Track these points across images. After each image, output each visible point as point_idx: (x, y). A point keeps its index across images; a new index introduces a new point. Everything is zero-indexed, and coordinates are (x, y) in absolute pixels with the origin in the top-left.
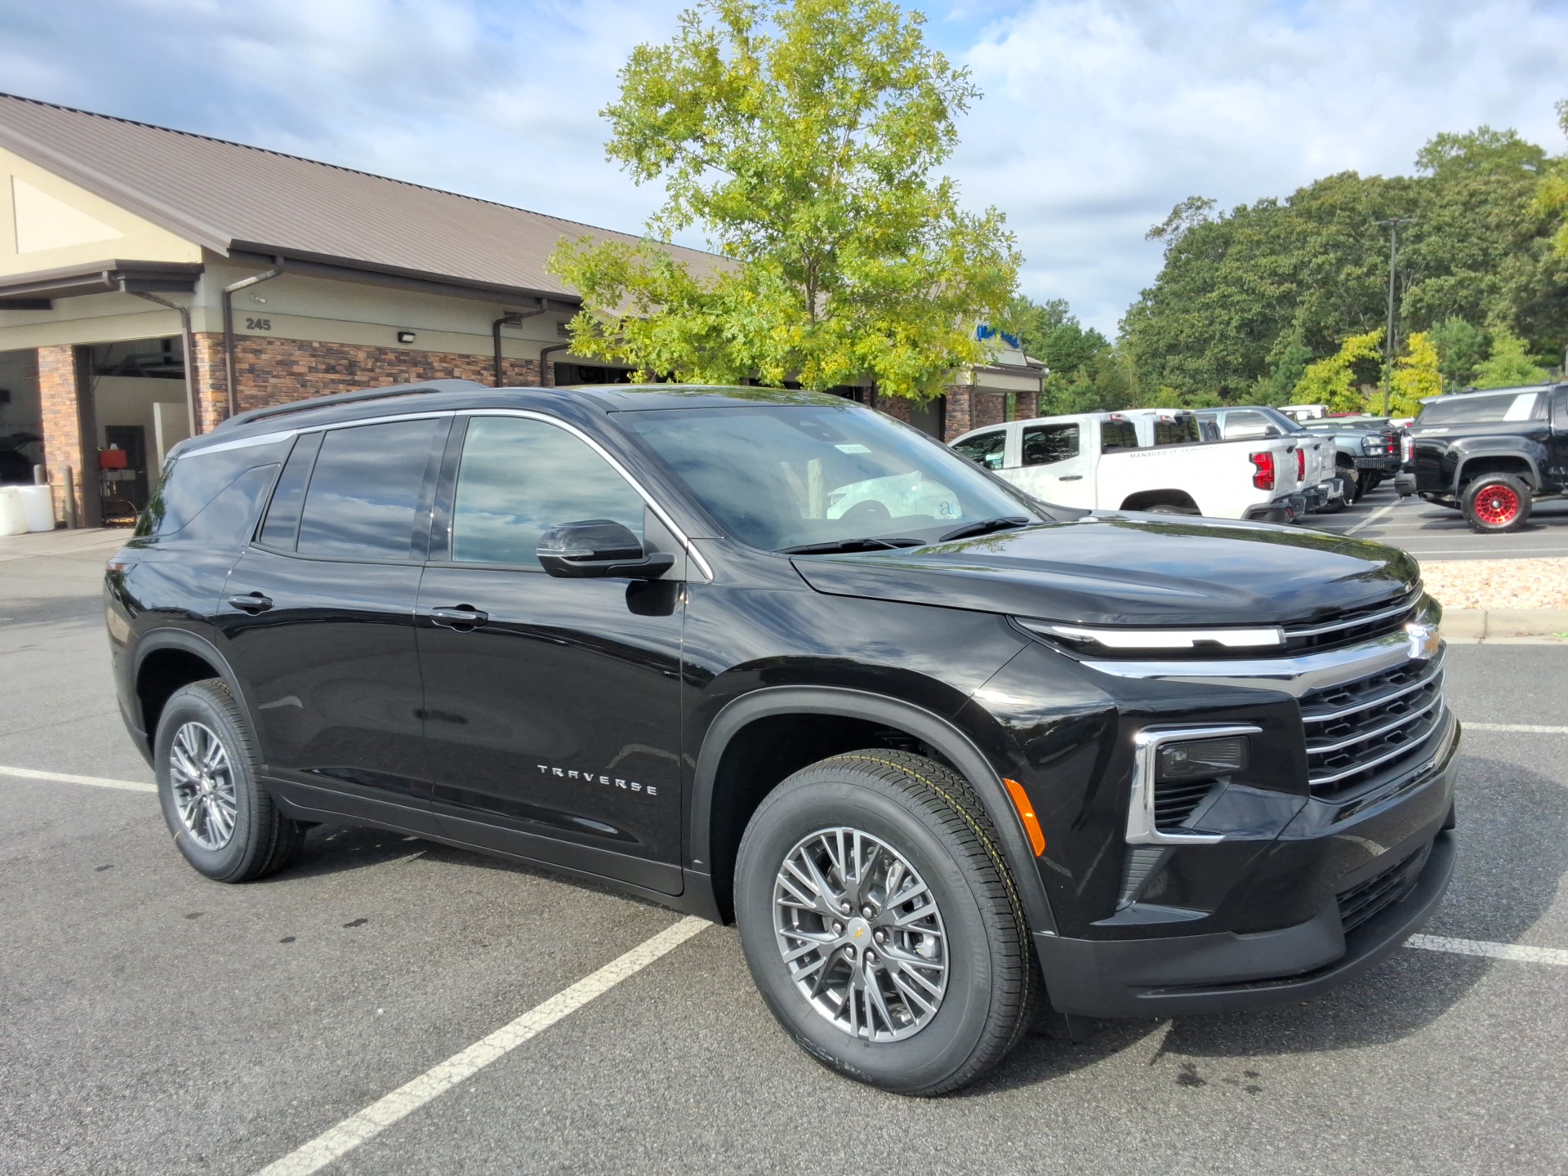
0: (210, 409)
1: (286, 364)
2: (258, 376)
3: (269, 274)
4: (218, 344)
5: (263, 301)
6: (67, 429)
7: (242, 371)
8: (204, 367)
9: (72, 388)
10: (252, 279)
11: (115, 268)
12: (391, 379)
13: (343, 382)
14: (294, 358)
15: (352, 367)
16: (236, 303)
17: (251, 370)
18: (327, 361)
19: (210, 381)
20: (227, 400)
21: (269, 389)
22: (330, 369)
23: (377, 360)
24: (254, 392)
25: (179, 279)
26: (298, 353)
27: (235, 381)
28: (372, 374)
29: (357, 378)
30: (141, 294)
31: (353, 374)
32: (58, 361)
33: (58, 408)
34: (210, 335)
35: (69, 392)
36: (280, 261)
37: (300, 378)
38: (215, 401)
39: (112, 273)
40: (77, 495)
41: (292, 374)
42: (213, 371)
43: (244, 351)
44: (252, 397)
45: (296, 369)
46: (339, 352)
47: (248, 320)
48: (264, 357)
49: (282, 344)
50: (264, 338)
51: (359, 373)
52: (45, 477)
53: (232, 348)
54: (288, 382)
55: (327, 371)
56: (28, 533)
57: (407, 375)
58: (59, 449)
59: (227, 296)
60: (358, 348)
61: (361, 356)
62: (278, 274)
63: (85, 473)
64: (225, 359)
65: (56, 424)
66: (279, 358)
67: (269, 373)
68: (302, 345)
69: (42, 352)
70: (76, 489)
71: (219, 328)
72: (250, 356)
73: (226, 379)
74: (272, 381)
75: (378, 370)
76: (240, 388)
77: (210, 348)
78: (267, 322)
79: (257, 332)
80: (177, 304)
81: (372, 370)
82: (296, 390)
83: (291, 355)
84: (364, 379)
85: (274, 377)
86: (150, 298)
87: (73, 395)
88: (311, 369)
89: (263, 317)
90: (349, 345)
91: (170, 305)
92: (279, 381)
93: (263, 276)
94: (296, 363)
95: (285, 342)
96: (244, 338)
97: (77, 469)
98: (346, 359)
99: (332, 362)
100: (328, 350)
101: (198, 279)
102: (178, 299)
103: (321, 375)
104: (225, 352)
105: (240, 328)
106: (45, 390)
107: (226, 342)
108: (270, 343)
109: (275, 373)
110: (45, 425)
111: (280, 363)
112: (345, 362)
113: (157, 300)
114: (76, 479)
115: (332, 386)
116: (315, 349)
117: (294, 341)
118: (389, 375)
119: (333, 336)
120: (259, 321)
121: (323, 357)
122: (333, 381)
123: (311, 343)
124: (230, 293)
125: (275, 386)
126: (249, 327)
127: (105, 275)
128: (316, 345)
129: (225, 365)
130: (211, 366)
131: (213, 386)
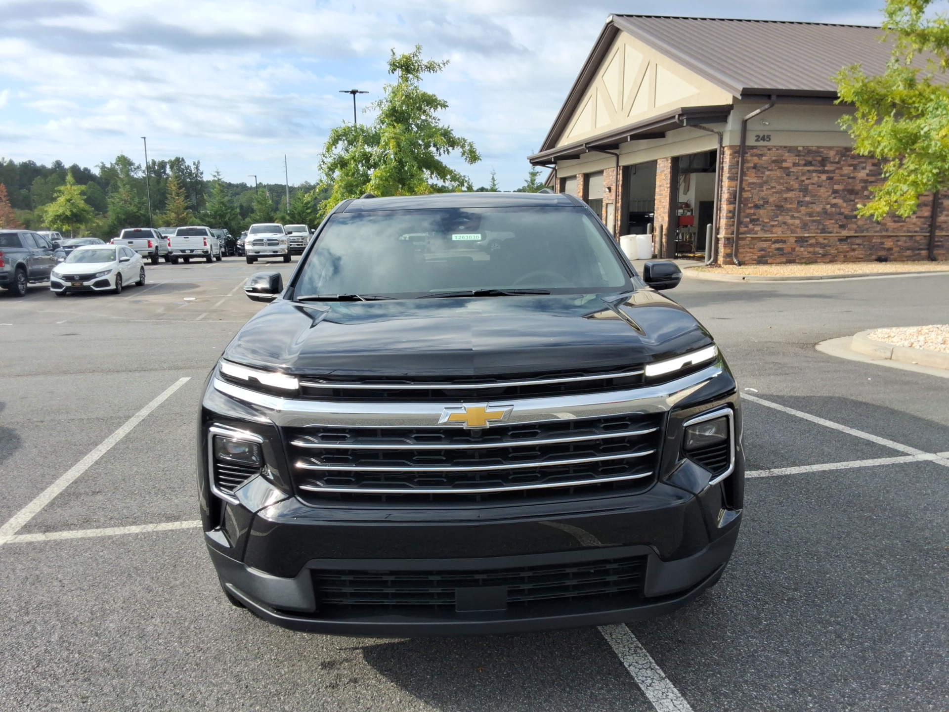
0: (726, 192)
1: (778, 162)
2: (759, 170)
3: (767, 106)
4: (736, 153)
5: (767, 123)
6: (664, 204)
7: (748, 168)
8: (726, 167)
9: (669, 181)
10: (758, 111)
11: (681, 113)
12: (852, 168)
13: (816, 171)
14: (784, 158)
15: (824, 162)
16: (750, 126)
17: (755, 167)
18: (806, 158)
19: (728, 175)
20: (736, 186)
21: (765, 178)
22: (808, 163)
23: (843, 155)
24: (755, 180)
25: (718, 114)
26: (787, 154)
27: (743, 174)
28: (838, 165)
29: (826, 168)
30: (695, 126)
31: (824, 166)
32: (665, 167)
33: (662, 192)
34: (731, 147)
35: (667, 184)
36: (774, 97)
37: (787, 171)
38: (729, 187)
39: (680, 115)
40: (664, 240)
41: (781, 168)
42: (730, 169)
43: (752, 155)
44: (753, 183)
45: (784, 165)
46: (817, 152)
47: (757, 136)
48: (764, 158)
49: (777, 150)
50: (766, 147)
51: (828, 165)
52: (652, 230)
53: (744, 153)
54: (778, 173)
55: (805, 165)
56: (638, 259)
57: (864, 165)
58: (660, 215)
59: (745, 123)
60: (830, 148)
61: (832, 153)
62: (772, 106)
63: (669, 229)
64: (738, 162)
65: (660, 201)
66: (774, 158)
67: (766, 168)
68: (790, 149)
69: (659, 162)
70: (664, 237)
71: (737, 142)
72: (755, 158)
73: (737, 173)
74: (767, 173)
75: (842, 163)
76: (745, 178)
77: (730, 155)
78: (769, 137)
79: (762, 143)
80: (715, 130)
81: (838, 163)
82: (782, 178)
83: (783, 156)
84: (832, 168)
85: (770, 170)
86: (701, 128)
87: (669, 185)
88: (795, 164)
89: (766, 134)
90: (823, 147)
91: (712, 131)
92: (772, 173)
93: (763, 108)
94: (785, 161)
95: (779, 148)
96: (752, 147)
97: (665, 227)
98: (820, 156)
99: (810, 159)
100: (808, 151)
101: (730, 113)
102: (716, 127)
103: (800, 168)
104: (739, 157)
105: (751, 141)
106: (658, 183)
107: (741, 151)
108: (769, 149)
109: (770, 168)
110: (656, 202)
111: (774, 161)
112: (819, 159)
113: (704, 129)
114: (664, 232)
115: (808, 174)
116: (799, 151)
117: (785, 147)
118: (850, 165)
119: (813, 142)
120: (764, 136)
121: (804, 156)
122: (809, 171)
123: (797, 147)
124: (747, 120)
125: (768, 176)
126: (757, 140)
127: (677, 117)
128: (800, 148)
129: (738, 165)
130: (729, 166)
131: (729, 178)
